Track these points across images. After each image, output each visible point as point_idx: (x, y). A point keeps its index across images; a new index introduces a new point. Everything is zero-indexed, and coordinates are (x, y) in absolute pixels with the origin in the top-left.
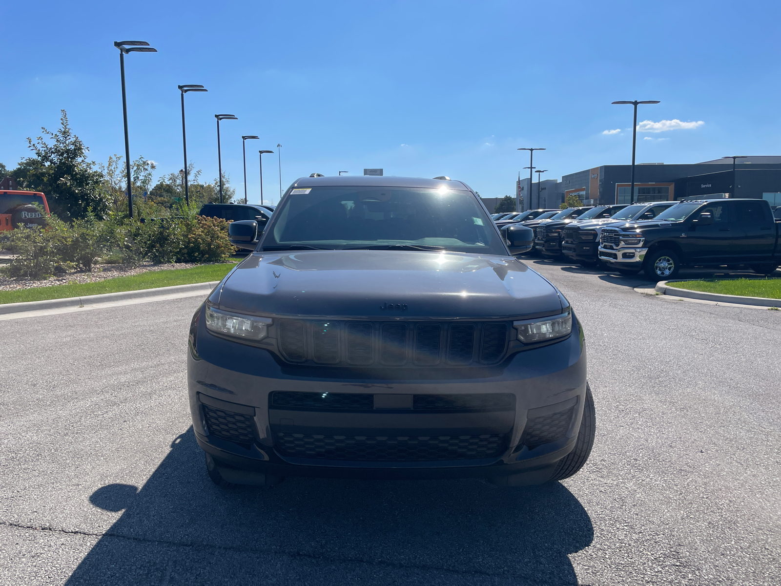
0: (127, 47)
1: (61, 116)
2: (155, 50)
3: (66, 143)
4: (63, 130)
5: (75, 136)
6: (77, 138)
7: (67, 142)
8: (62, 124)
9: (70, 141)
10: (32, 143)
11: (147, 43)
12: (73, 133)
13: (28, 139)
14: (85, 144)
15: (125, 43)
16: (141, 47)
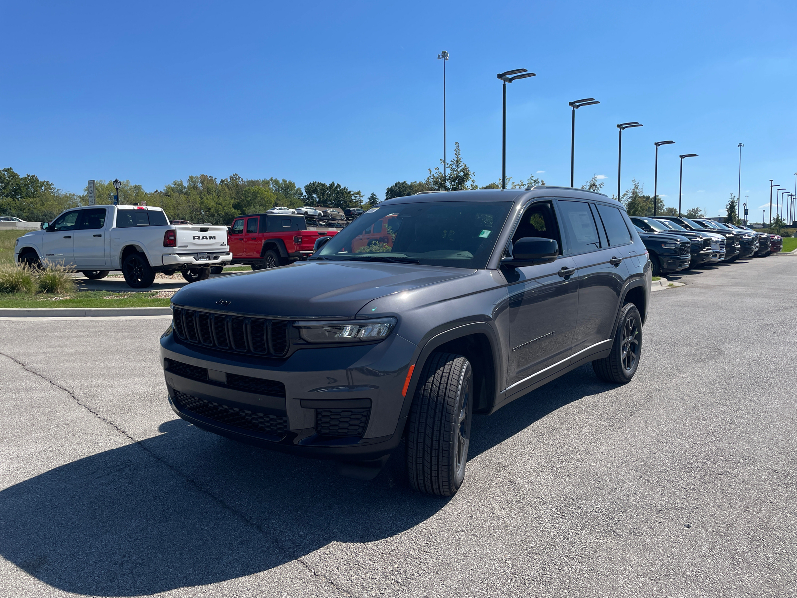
0: (510, 76)
1: (455, 148)
2: (534, 74)
3: (457, 171)
4: (456, 159)
5: (464, 164)
6: (466, 165)
7: (459, 170)
8: (456, 154)
9: (461, 168)
10: (432, 174)
11: (525, 70)
12: (463, 161)
13: (429, 170)
14: (471, 170)
15: (507, 73)
16: (521, 74)
